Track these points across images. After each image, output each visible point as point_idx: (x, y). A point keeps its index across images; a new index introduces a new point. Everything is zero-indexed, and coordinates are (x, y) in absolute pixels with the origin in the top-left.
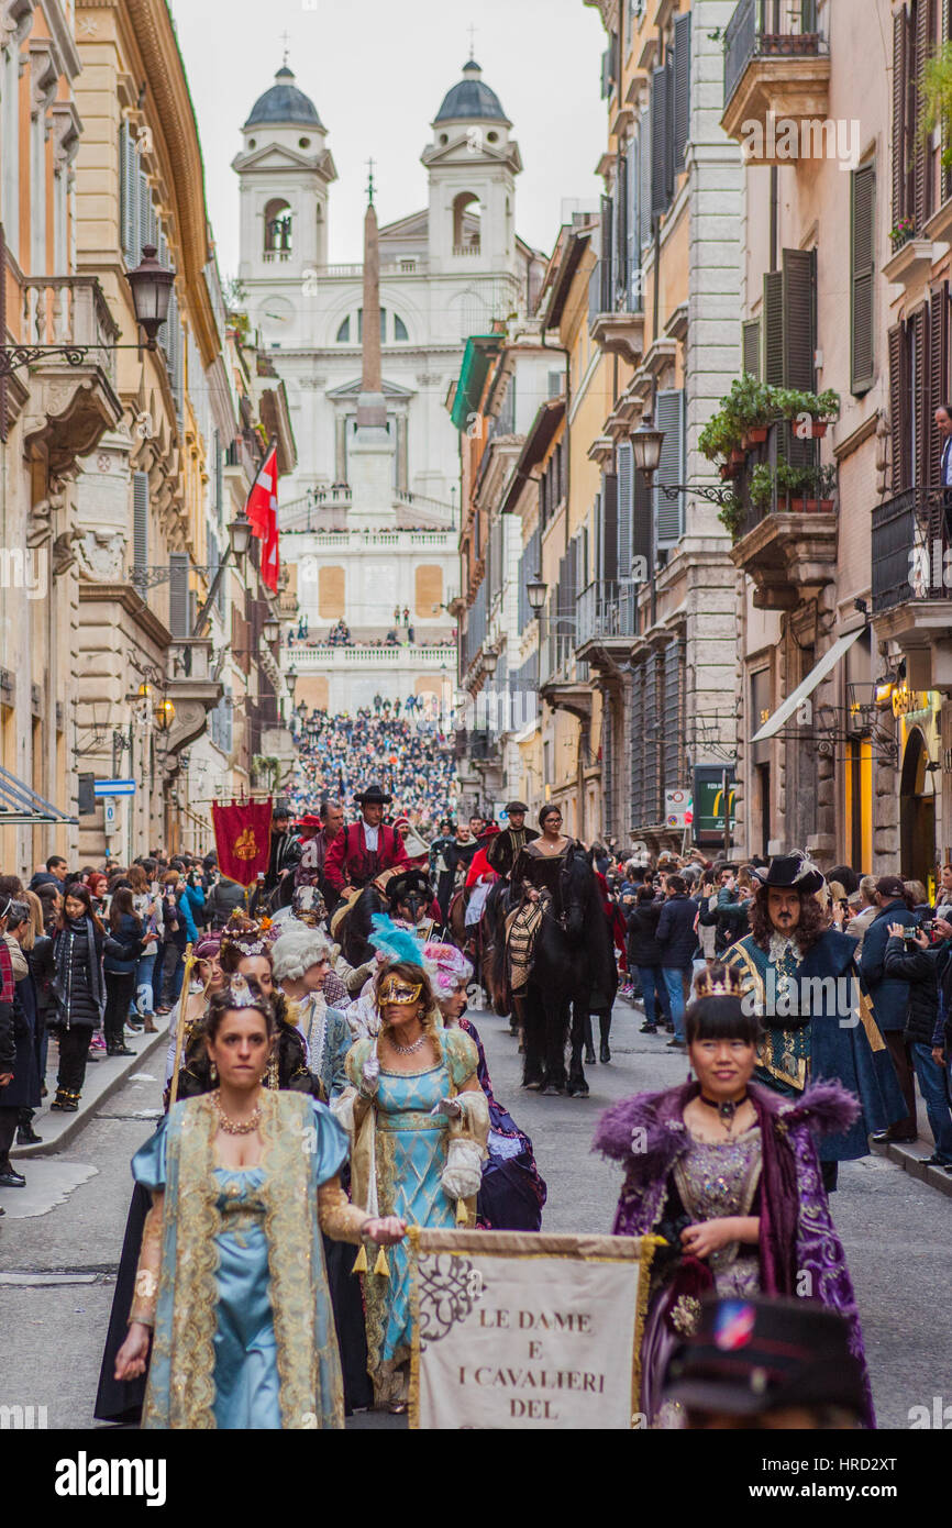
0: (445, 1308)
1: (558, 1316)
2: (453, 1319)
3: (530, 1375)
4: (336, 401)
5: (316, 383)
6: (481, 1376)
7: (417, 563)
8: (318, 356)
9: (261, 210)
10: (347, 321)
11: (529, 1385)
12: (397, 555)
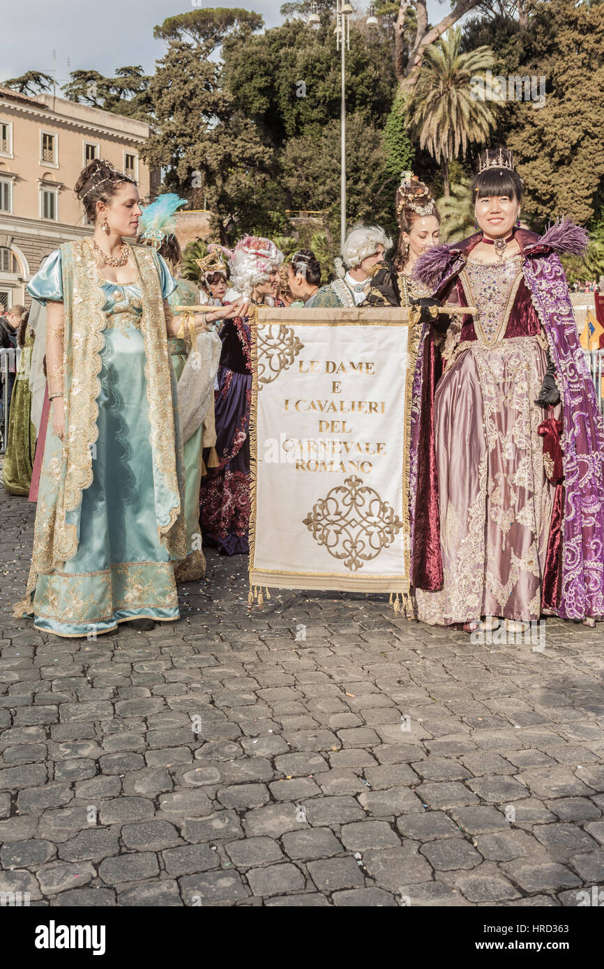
0: (275, 360)
1: (352, 364)
2: (281, 368)
3: (332, 404)
6: (299, 405)
11: (331, 410)
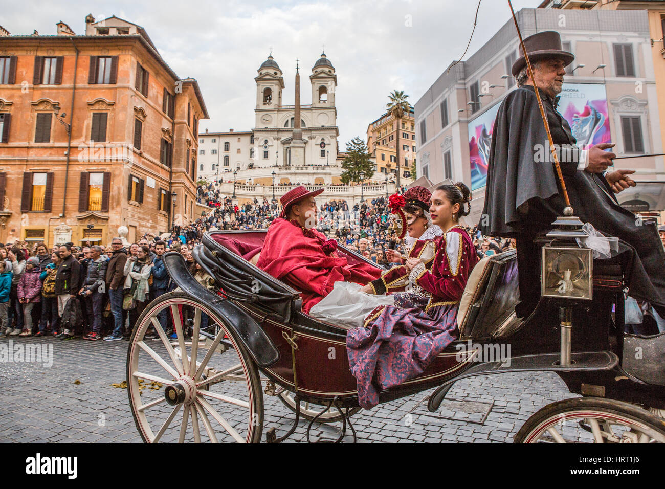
4: (283, 144)
5: (278, 139)
7: (315, 177)
8: (279, 131)
9: (263, 91)
10: (287, 121)
12: (308, 174)
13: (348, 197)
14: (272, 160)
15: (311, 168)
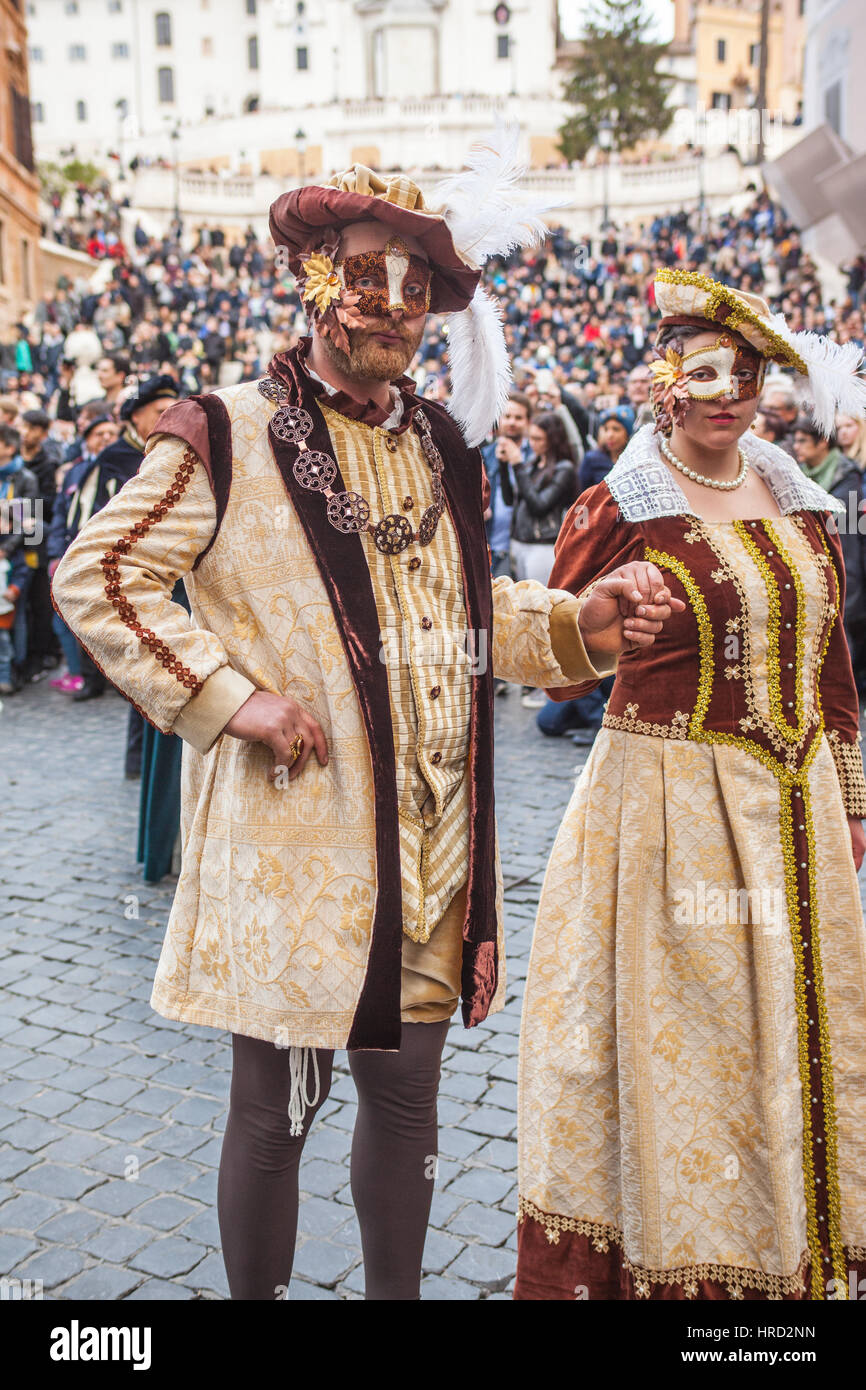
13: (572, 210)
14: (318, 83)
15: (454, 106)
